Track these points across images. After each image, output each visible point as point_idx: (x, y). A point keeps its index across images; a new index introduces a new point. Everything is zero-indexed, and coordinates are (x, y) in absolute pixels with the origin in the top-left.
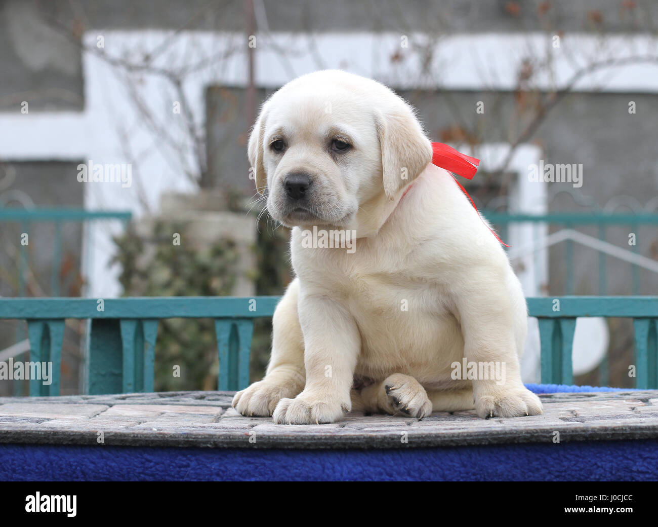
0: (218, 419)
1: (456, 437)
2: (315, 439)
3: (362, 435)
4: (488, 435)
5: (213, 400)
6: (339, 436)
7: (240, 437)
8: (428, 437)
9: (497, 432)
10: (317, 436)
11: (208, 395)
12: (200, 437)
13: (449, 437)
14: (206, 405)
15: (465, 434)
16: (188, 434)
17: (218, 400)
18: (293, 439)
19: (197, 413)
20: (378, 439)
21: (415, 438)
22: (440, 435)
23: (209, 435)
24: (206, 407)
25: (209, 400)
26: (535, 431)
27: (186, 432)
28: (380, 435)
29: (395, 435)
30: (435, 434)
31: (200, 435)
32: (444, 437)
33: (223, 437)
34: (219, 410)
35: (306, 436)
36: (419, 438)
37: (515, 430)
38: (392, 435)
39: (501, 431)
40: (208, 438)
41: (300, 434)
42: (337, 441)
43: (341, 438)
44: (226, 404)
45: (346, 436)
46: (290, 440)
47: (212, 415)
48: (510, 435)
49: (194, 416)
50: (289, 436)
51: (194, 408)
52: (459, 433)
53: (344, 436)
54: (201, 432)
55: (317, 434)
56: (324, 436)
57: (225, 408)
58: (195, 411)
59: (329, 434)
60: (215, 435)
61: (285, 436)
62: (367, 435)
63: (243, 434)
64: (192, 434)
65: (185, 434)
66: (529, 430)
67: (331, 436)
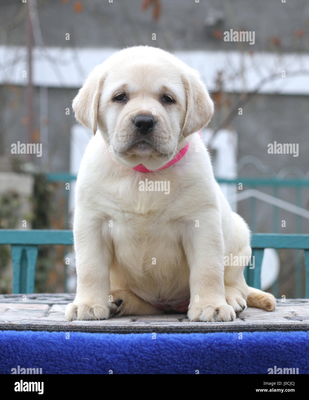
0: (47, 314)
1: (215, 329)
2: (117, 329)
3: (150, 326)
4: (237, 328)
5: (42, 300)
6: (134, 326)
7: (65, 327)
8: (196, 328)
9: (244, 326)
10: (119, 327)
11: (38, 296)
12: (38, 327)
13: (210, 328)
14: (38, 303)
15: (222, 327)
16: (29, 325)
17: (45, 299)
18: (102, 329)
19: (31, 309)
20: (161, 329)
21: (187, 329)
22: (204, 327)
23: (45, 325)
24: (37, 305)
25: (39, 300)
26: (270, 326)
27: (28, 323)
28: (163, 327)
29: (173, 327)
30: (200, 326)
31: (38, 325)
32: (207, 328)
33: (54, 327)
34: (46, 307)
35: (111, 327)
36: (189, 329)
37: (256, 325)
38: (171, 326)
39: (246, 325)
40: (44, 328)
41: (107, 325)
42: (133, 330)
43: (135, 328)
44: (51, 302)
45: (139, 327)
46: (100, 329)
47: (42, 310)
48: (253, 328)
49: (30, 311)
50: (99, 327)
51: (29, 305)
52: (217, 326)
53: (137, 327)
54: (38, 324)
55: (119, 325)
56: (123, 327)
57: (51, 305)
58: (30, 307)
59: (127, 325)
60: (48, 326)
61: (97, 326)
62: (154, 326)
63: (68, 325)
64: (32, 325)
65: (27, 324)
66: (265, 325)
67: (129, 327)
